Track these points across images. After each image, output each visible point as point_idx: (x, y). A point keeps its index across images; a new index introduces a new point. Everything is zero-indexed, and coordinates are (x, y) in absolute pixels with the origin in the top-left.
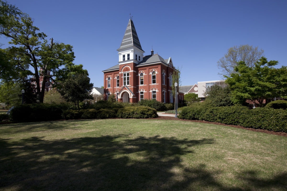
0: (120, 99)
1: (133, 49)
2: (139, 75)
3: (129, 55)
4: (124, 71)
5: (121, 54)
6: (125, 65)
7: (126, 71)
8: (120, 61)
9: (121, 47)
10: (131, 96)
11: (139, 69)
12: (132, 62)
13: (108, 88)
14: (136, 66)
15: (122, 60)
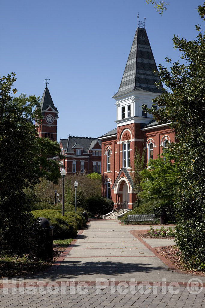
0: (117, 194)
1: (133, 97)
2: (148, 148)
3: (129, 107)
4: (123, 139)
5: (119, 105)
6: (124, 128)
7: (126, 140)
8: (118, 120)
9: (121, 90)
10: (130, 190)
11: (147, 134)
12: (133, 122)
13: (107, 172)
14: (141, 129)
15: (121, 118)
